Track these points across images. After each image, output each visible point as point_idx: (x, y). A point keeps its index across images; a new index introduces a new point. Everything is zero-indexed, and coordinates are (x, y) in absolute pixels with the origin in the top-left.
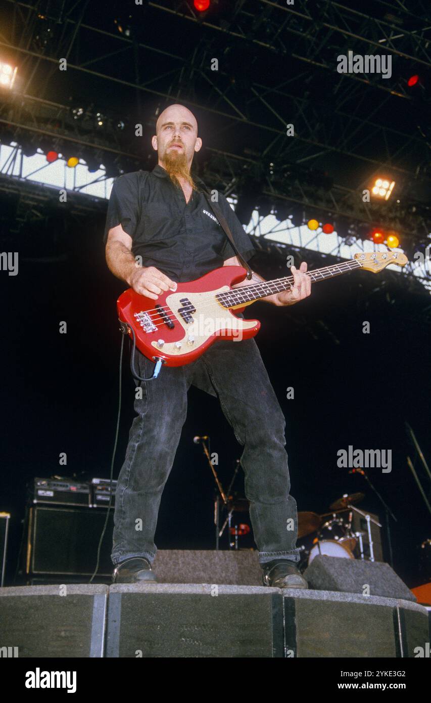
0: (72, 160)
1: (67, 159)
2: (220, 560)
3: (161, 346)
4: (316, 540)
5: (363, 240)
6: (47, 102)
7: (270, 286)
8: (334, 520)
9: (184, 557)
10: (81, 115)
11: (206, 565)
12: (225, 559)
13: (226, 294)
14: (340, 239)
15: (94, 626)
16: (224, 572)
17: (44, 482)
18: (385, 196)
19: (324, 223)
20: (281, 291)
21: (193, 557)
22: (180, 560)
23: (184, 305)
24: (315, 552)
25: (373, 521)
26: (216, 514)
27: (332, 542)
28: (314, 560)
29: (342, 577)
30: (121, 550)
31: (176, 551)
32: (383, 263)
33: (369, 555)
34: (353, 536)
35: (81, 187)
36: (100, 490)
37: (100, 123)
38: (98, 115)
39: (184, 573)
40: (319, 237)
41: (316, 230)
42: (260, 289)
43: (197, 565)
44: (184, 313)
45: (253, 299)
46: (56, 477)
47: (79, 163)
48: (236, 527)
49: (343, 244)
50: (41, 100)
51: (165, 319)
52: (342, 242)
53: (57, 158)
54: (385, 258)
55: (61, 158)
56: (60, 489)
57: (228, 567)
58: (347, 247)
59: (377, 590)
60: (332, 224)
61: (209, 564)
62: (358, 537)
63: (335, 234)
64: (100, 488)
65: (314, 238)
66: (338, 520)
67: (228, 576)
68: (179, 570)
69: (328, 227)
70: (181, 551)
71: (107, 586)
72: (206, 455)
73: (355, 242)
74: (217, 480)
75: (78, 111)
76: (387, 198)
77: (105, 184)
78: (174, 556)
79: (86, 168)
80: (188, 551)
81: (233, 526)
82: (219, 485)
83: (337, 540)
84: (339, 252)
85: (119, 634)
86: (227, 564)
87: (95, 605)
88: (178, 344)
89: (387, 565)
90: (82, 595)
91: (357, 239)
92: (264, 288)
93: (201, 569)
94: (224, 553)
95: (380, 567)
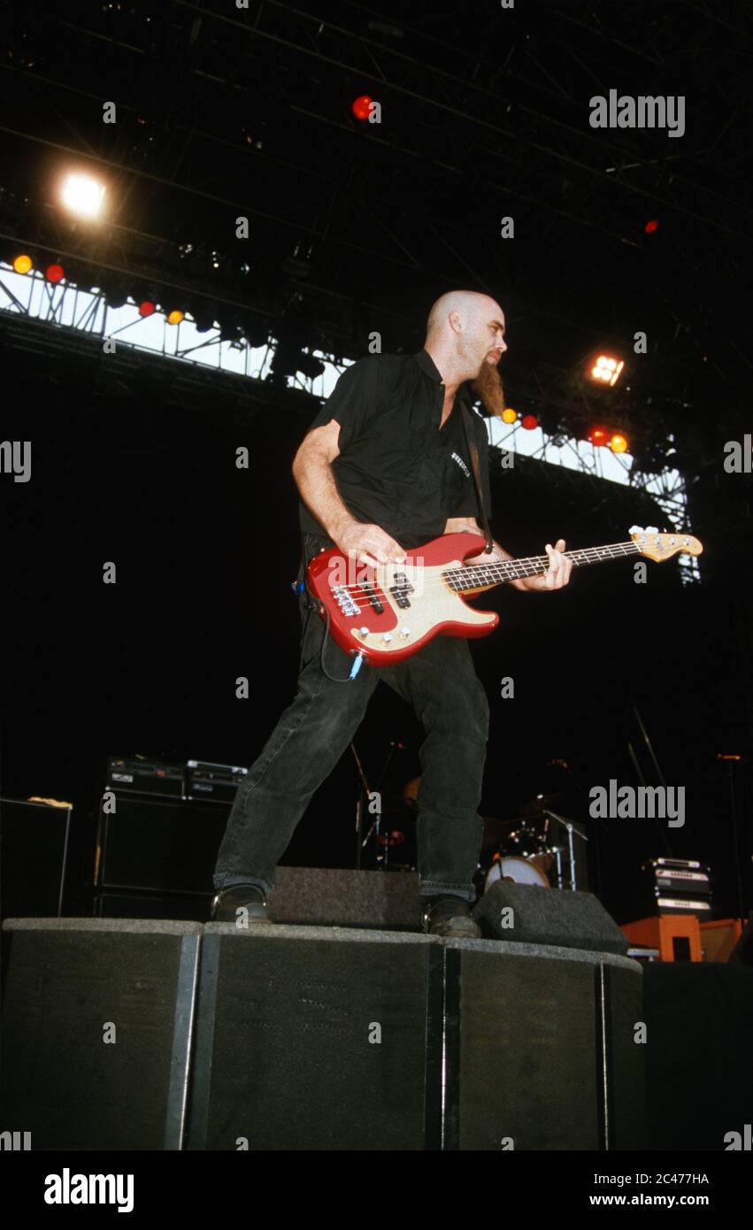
0: (175, 315)
1: (167, 313)
2: (362, 884)
3: (364, 636)
4: (497, 856)
5: (578, 440)
6: (145, 235)
7: (516, 568)
8: (523, 829)
10: (190, 253)
11: (341, 889)
12: (369, 883)
13: (457, 572)
14: (546, 436)
15: (182, 978)
16: (366, 899)
17: (120, 763)
18: (610, 381)
19: (525, 415)
20: (530, 575)
22: (306, 880)
23: (398, 582)
24: (494, 875)
25: (576, 831)
26: (358, 818)
27: (518, 859)
28: (491, 888)
30: (229, 871)
31: (300, 869)
32: (669, 550)
33: (570, 878)
34: (549, 851)
35: (187, 352)
36: (197, 776)
37: (216, 265)
38: (214, 253)
39: (310, 900)
40: (516, 432)
41: (513, 423)
42: (503, 570)
43: (329, 889)
44: (397, 594)
45: (491, 583)
46: (138, 756)
47: (184, 319)
48: (386, 834)
49: (550, 444)
50: (136, 231)
51: (371, 600)
52: (549, 441)
53: (155, 311)
54: (673, 544)
55: (160, 311)
56: (143, 773)
57: (372, 894)
58: (555, 448)
60: (536, 416)
61: (345, 889)
62: (555, 854)
63: (539, 430)
64: (197, 773)
65: (510, 434)
66: (528, 830)
68: (303, 894)
69: (530, 419)
70: (307, 870)
71: (201, 925)
73: (567, 442)
74: (361, 771)
75: (186, 248)
76: (613, 382)
77: (220, 347)
79: (194, 325)
80: (318, 870)
81: (382, 832)
82: (363, 778)
83: (526, 857)
84: (544, 454)
85: (215, 989)
86: (371, 890)
87: (184, 949)
88: (387, 636)
89: (592, 896)
90: (166, 935)
91: (570, 438)
92: (508, 569)
93: (335, 895)
94: (366, 874)
95: (583, 899)
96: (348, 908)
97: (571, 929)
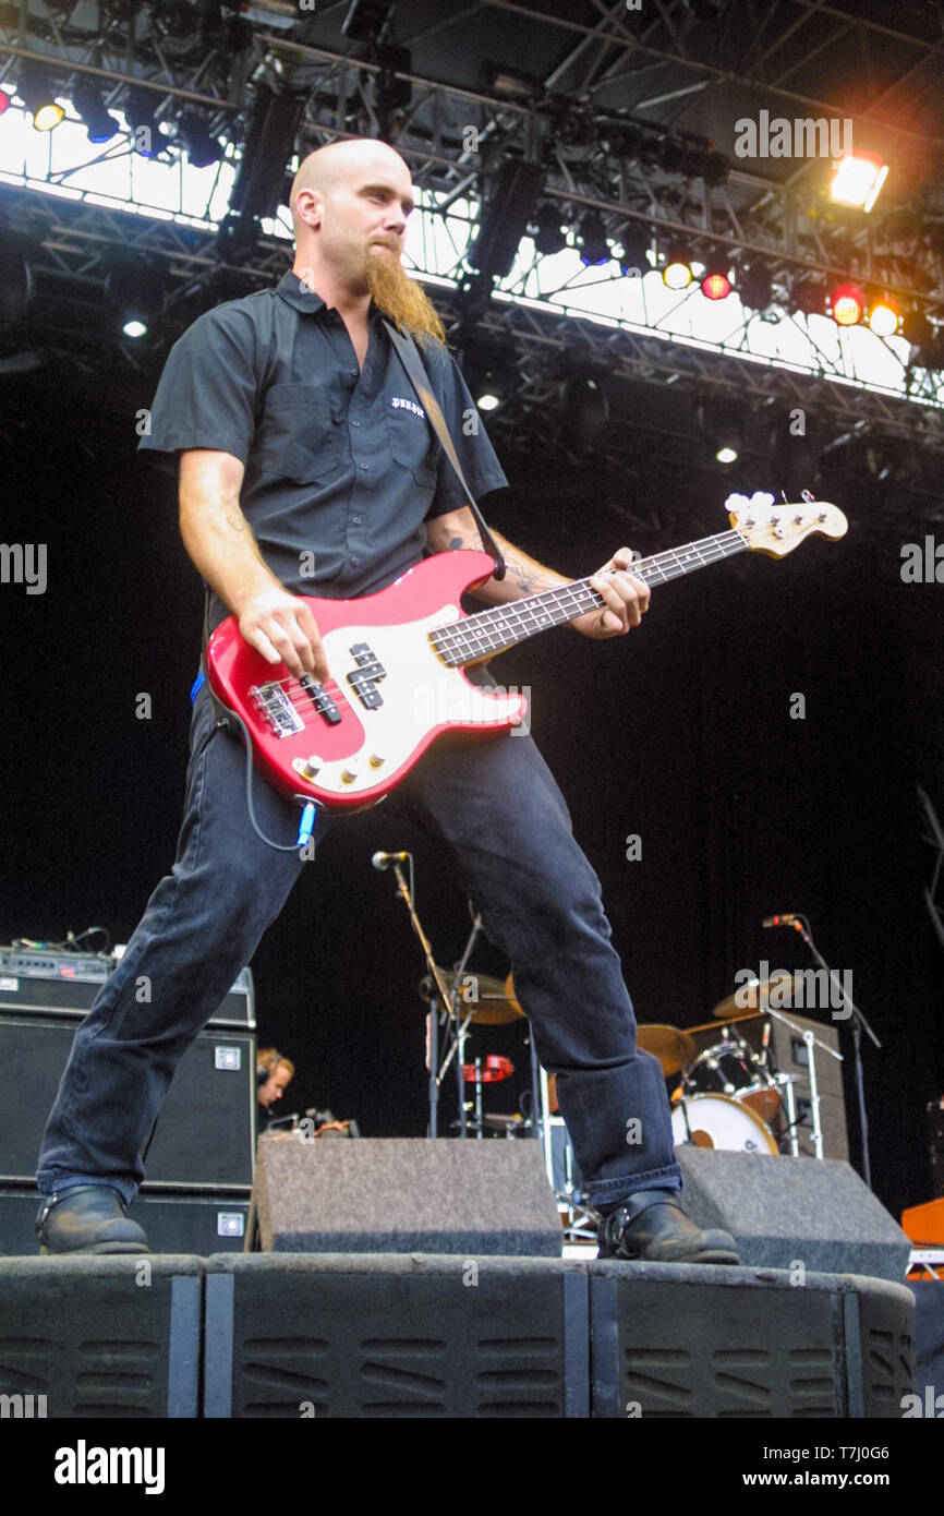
2: (442, 1161)
3: (313, 772)
4: (679, 1095)
8: (726, 1044)
9: (354, 1155)
11: (406, 1174)
12: (454, 1160)
14: (748, 309)
16: (450, 1190)
21: (376, 1156)
23: (359, 661)
25: (820, 1044)
26: (429, 1044)
27: (718, 1098)
29: (737, 1198)
32: (793, 534)
34: (771, 1082)
39: (354, 1195)
43: (385, 1175)
44: (360, 685)
46: (24, 942)
47: (64, 118)
48: (478, 1062)
51: (320, 701)
56: (35, 972)
57: (460, 1179)
59: (819, 1226)
61: (413, 1173)
62: (784, 1086)
63: (737, 297)
66: (733, 1045)
67: (461, 1201)
68: (342, 1186)
72: (404, 899)
74: (431, 960)
76: (866, 210)
78: (330, 1153)
79: (82, 129)
81: (469, 1061)
82: (435, 972)
83: (730, 1094)
86: (458, 1172)
89: (845, 1165)
93: (397, 1183)
94: (449, 1145)
95: (829, 1171)
96: (420, 1207)
97: (808, 1226)
